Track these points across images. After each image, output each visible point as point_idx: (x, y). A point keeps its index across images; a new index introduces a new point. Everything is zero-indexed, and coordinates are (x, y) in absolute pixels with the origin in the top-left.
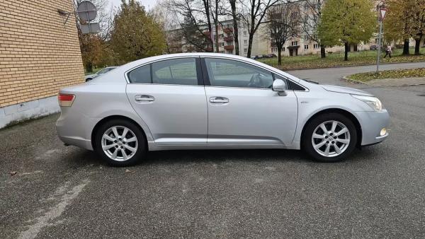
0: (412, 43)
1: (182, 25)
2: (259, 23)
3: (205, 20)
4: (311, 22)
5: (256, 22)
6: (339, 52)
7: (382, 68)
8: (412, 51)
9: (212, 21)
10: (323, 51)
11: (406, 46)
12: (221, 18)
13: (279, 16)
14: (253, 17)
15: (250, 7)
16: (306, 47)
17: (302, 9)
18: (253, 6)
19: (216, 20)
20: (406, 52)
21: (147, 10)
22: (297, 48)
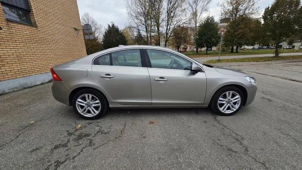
0: (235, 48)
1: (136, 37)
2: (170, 36)
3: (146, 35)
4: (192, 37)
5: (168, 36)
6: (204, 51)
7: (222, 58)
8: (235, 51)
9: (149, 35)
10: (197, 50)
11: (232, 49)
12: (152, 34)
13: (179, 34)
14: (167, 34)
15: (166, 29)
16: (190, 48)
17: (189, 31)
18: (167, 29)
19: (150, 35)
20: (232, 51)
21: (120, 29)
22: (186, 48)
